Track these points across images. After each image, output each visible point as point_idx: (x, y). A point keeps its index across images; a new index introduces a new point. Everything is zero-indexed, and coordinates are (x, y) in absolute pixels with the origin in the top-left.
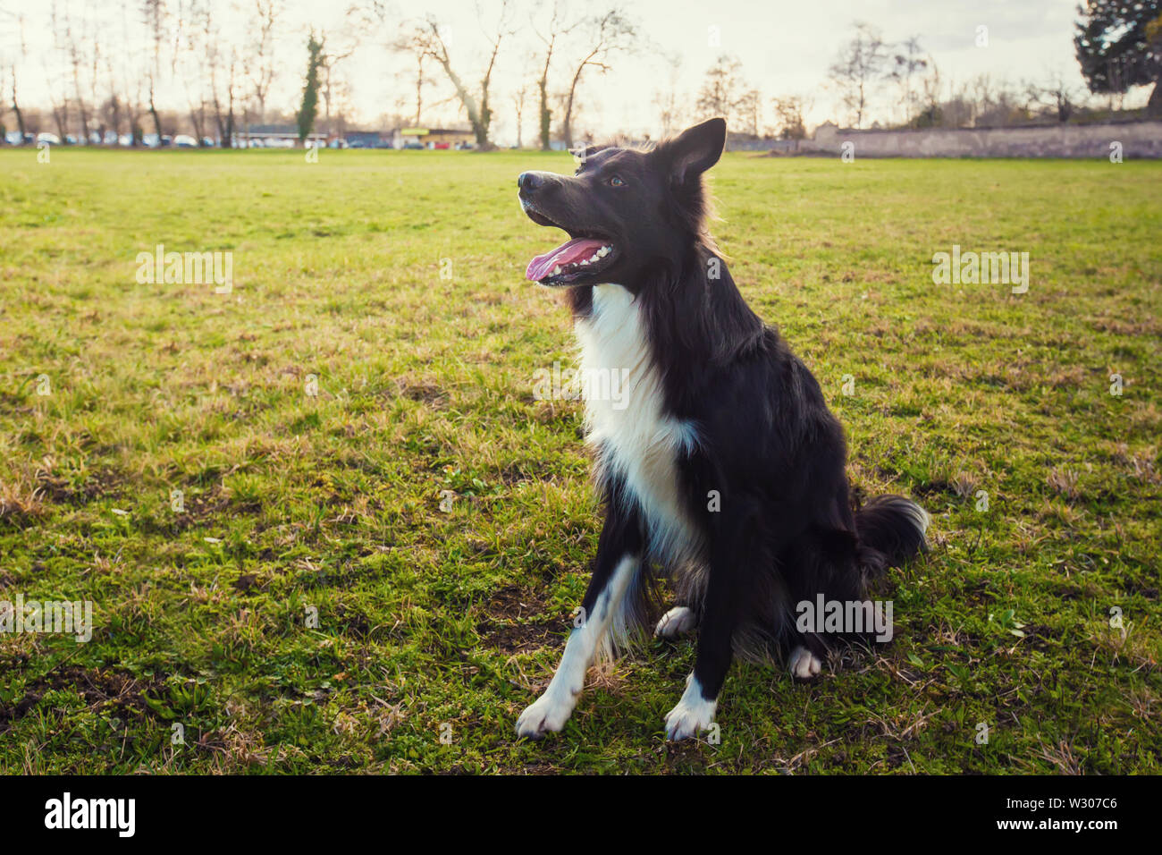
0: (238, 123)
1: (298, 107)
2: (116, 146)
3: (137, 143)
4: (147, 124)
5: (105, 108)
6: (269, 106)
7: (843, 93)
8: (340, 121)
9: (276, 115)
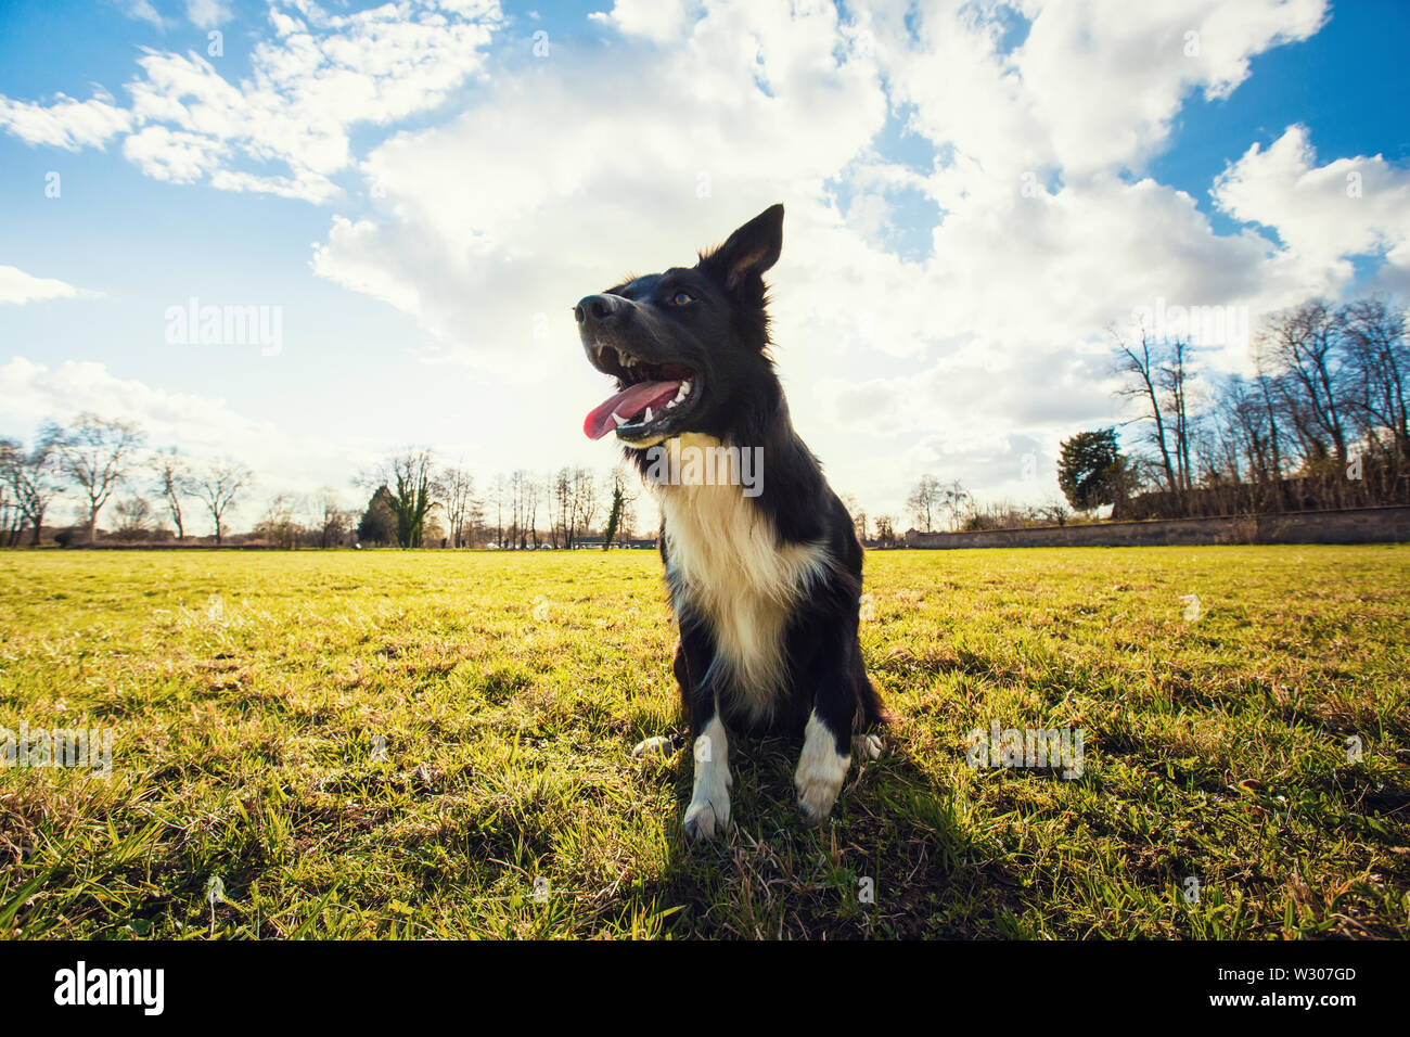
0: (576, 535)
1: (606, 526)
2: (513, 549)
3: (523, 547)
4: (529, 538)
5: (510, 529)
6: (591, 527)
7: (917, 513)
8: (628, 535)
9: (594, 532)
